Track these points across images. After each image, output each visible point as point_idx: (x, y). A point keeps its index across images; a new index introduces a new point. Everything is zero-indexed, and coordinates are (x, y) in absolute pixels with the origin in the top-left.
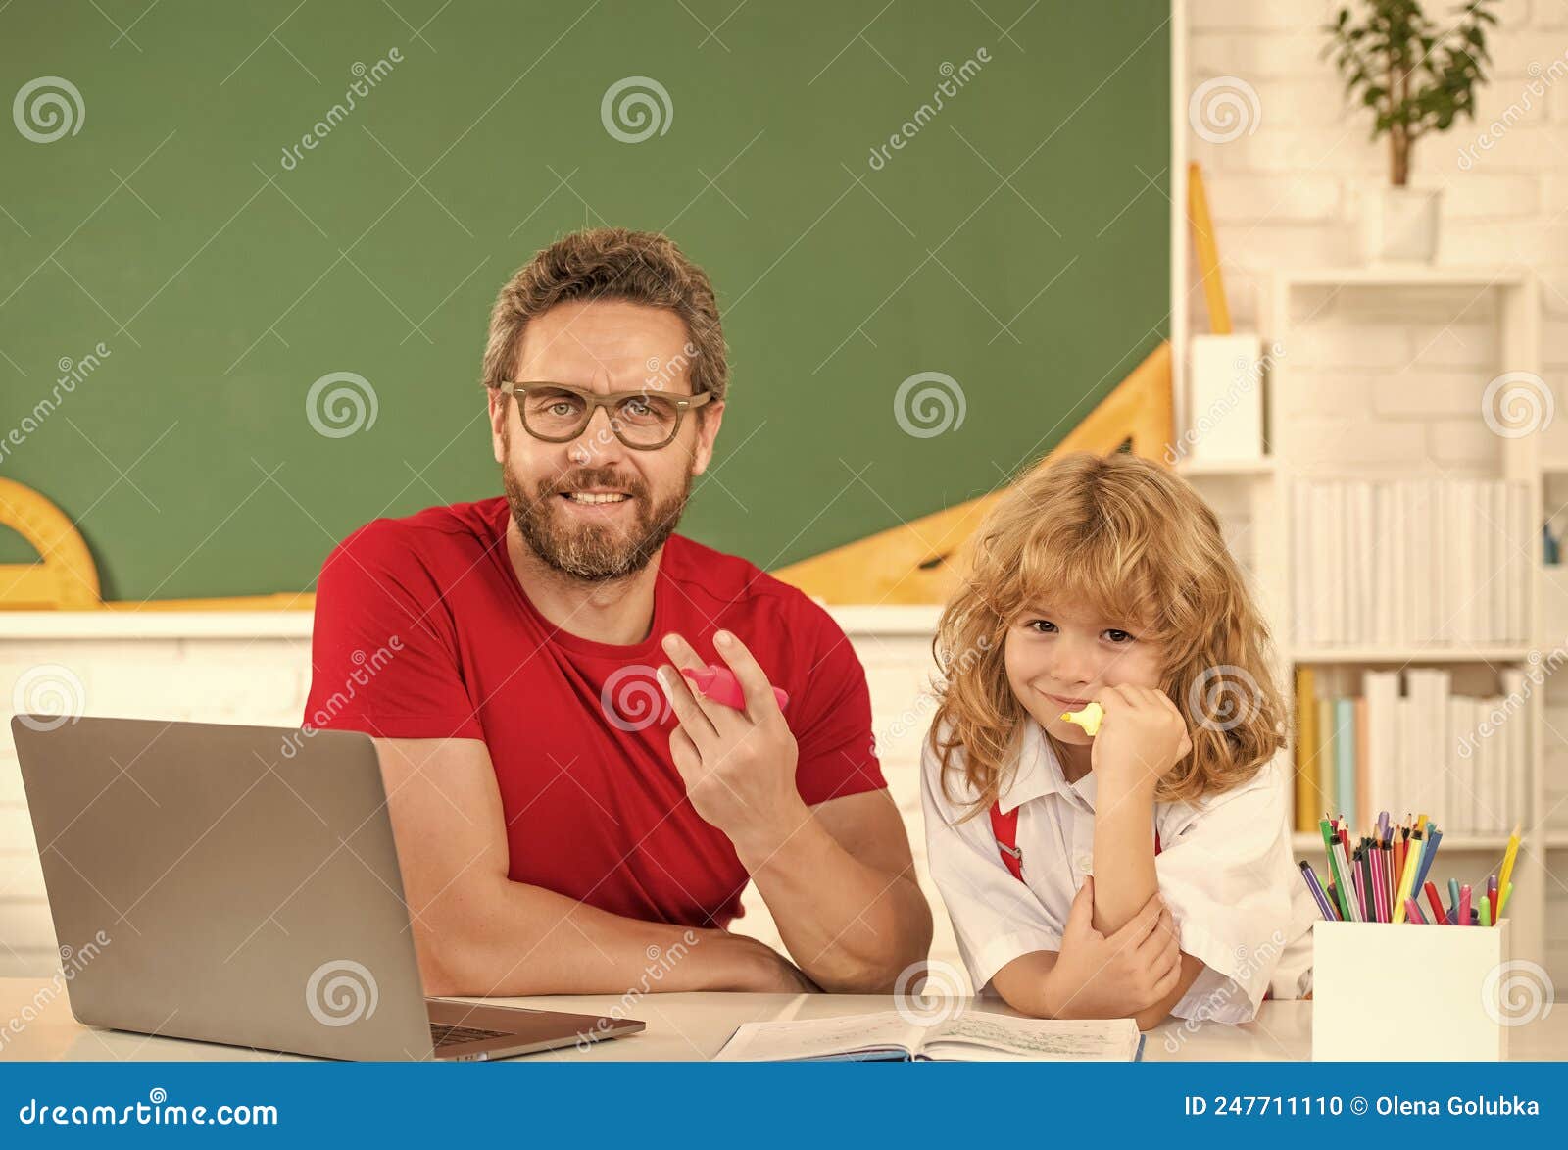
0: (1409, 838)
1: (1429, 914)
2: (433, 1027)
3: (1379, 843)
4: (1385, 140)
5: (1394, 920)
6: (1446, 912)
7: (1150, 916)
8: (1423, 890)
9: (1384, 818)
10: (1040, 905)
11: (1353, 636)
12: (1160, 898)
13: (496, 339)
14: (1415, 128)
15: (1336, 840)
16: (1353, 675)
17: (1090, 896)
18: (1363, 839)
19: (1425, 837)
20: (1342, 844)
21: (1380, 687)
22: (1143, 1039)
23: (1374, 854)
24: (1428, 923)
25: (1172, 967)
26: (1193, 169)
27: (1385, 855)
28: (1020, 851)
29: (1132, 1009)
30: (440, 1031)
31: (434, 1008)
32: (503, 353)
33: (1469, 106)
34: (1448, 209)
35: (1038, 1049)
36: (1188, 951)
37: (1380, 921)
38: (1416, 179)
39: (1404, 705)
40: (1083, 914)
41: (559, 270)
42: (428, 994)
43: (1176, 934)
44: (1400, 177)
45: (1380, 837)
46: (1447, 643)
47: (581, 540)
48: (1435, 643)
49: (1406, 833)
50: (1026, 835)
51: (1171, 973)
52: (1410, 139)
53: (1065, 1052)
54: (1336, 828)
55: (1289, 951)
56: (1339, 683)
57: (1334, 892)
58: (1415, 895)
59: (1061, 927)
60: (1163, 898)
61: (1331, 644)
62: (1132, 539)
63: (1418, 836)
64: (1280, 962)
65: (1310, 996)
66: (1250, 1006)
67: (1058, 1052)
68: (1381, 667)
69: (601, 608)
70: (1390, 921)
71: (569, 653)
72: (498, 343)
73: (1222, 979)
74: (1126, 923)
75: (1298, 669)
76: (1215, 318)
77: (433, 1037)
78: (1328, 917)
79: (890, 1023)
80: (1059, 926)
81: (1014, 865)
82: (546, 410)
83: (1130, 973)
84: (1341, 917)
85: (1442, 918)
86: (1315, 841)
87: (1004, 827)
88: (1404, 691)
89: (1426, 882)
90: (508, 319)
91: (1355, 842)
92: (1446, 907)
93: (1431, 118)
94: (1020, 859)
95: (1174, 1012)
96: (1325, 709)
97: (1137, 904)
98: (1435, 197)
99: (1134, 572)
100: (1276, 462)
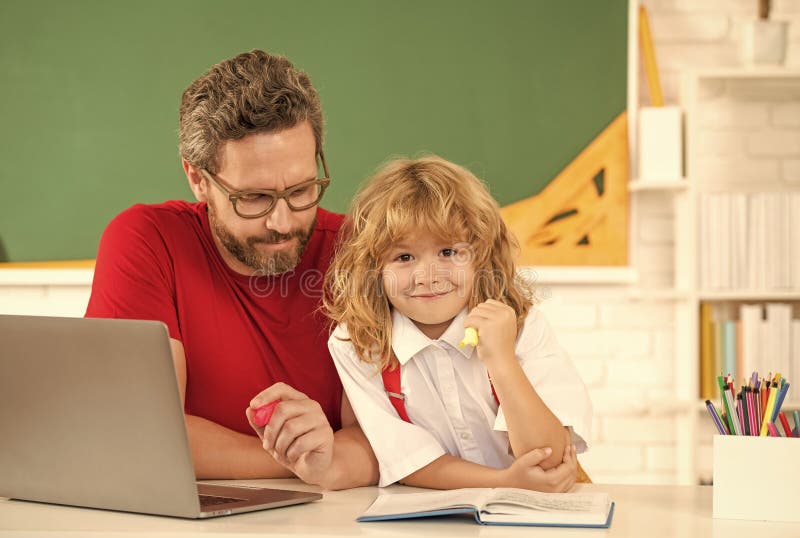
0: (770, 387)
1: (782, 431)
2: (200, 497)
3: (752, 390)
6: (792, 431)
8: (778, 417)
9: (755, 376)
11: (735, 284)
15: (726, 388)
16: (735, 307)
18: (742, 388)
19: (779, 386)
20: (730, 390)
21: (750, 314)
23: (749, 396)
24: (781, 436)
26: (642, 10)
27: (756, 397)
34: (792, 33)
37: (753, 435)
38: (774, 14)
39: (765, 325)
44: (765, 14)
45: (753, 386)
46: (790, 289)
48: (783, 288)
49: (768, 384)
54: (726, 381)
57: (726, 419)
58: (774, 420)
61: (721, 288)
63: (775, 385)
68: (751, 302)
70: (759, 435)
75: (702, 306)
76: (653, 98)
77: (200, 502)
78: (722, 433)
84: (730, 433)
85: (790, 434)
88: (765, 317)
89: (780, 412)
91: (738, 389)
92: (792, 427)
96: (718, 329)
98: (785, 25)
100: (689, 182)
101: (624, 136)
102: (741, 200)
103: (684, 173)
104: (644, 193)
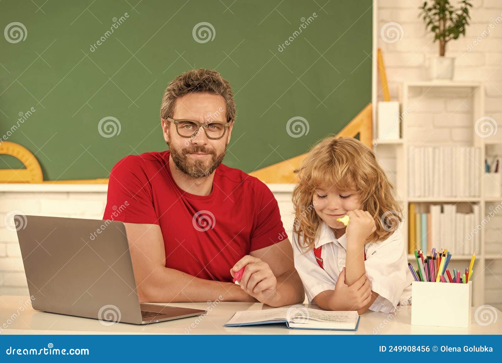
0: (442, 256)
1: (448, 280)
2: (142, 312)
3: (432, 258)
4: (438, 42)
5: (437, 281)
6: (452, 279)
7: (362, 280)
8: (445, 272)
9: (434, 250)
10: (329, 276)
11: (427, 194)
12: (366, 275)
13: (165, 104)
14: (447, 38)
15: (419, 257)
16: (427, 206)
17: (344, 274)
18: (427, 257)
19: (446, 256)
20: (421, 258)
21: (435, 210)
22: (359, 317)
23: (431, 261)
24: (447, 282)
25: (369, 296)
26: (379, 50)
27: (434, 261)
28: (322, 259)
29: (356, 308)
30: (144, 313)
31: (142, 306)
32: (168, 108)
33: (464, 32)
34: (457, 63)
35: (327, 320)
36: (374, 291)
37: (432, 282)
38: (447, 54)
39: (442, 215)
40: (342, 279)
41: (187, 83)
42: (141, 301)
43: (370, 286)
44: (442, 53)
45: (432, 256)
46: (456, 197)
47: (195, 166)
48: (452, 196)
49: (441, 255)
50: (324, 255)
51: (368, 298)
52: (446, 42)
53: (335, 321)
54: (419, 253)
55: (405, 290)
56: (423, 208)
57: (418, 273)
58: (443, 273)
59: (335, 283)
60: (367, 275)
61: (420, 196)
62: (344, 164)
63: (444, 255)
64: (402, 294)
65: (411, 305)
66: (393, 307)
67: (333, 321)
68: (435, 203)
69: (198, 185)
70: (435, 281)
71: (187, 198)
72: (167, 105)
73: (384, 299)
74: (355, 282)
75: (410, 204)
76: (385, 97)
77: (142, 315)
78: (416, 280)
79: (282, 312)
80: (335, 282)
81: (321, 264)
82: (184, 127)
83: (355, 298)
84: (420, 280)
85: (452, 281)
86: (413, 257)
87: (318, 252)
88: (442, 211)
89: (447, 270)
90: (170, 98)
91: (425, 257)
92: (453, 277)
93: (452, 35)
94: (322, 262)
95: (370, 308)
96: (418, 216)
97: (358, 277)
98: (453, 59)
99: (346, 174)
100: (403, 141)
101: (370, 116)
102: (430, 150)
103: (401, 137)
104: (380, 146)
